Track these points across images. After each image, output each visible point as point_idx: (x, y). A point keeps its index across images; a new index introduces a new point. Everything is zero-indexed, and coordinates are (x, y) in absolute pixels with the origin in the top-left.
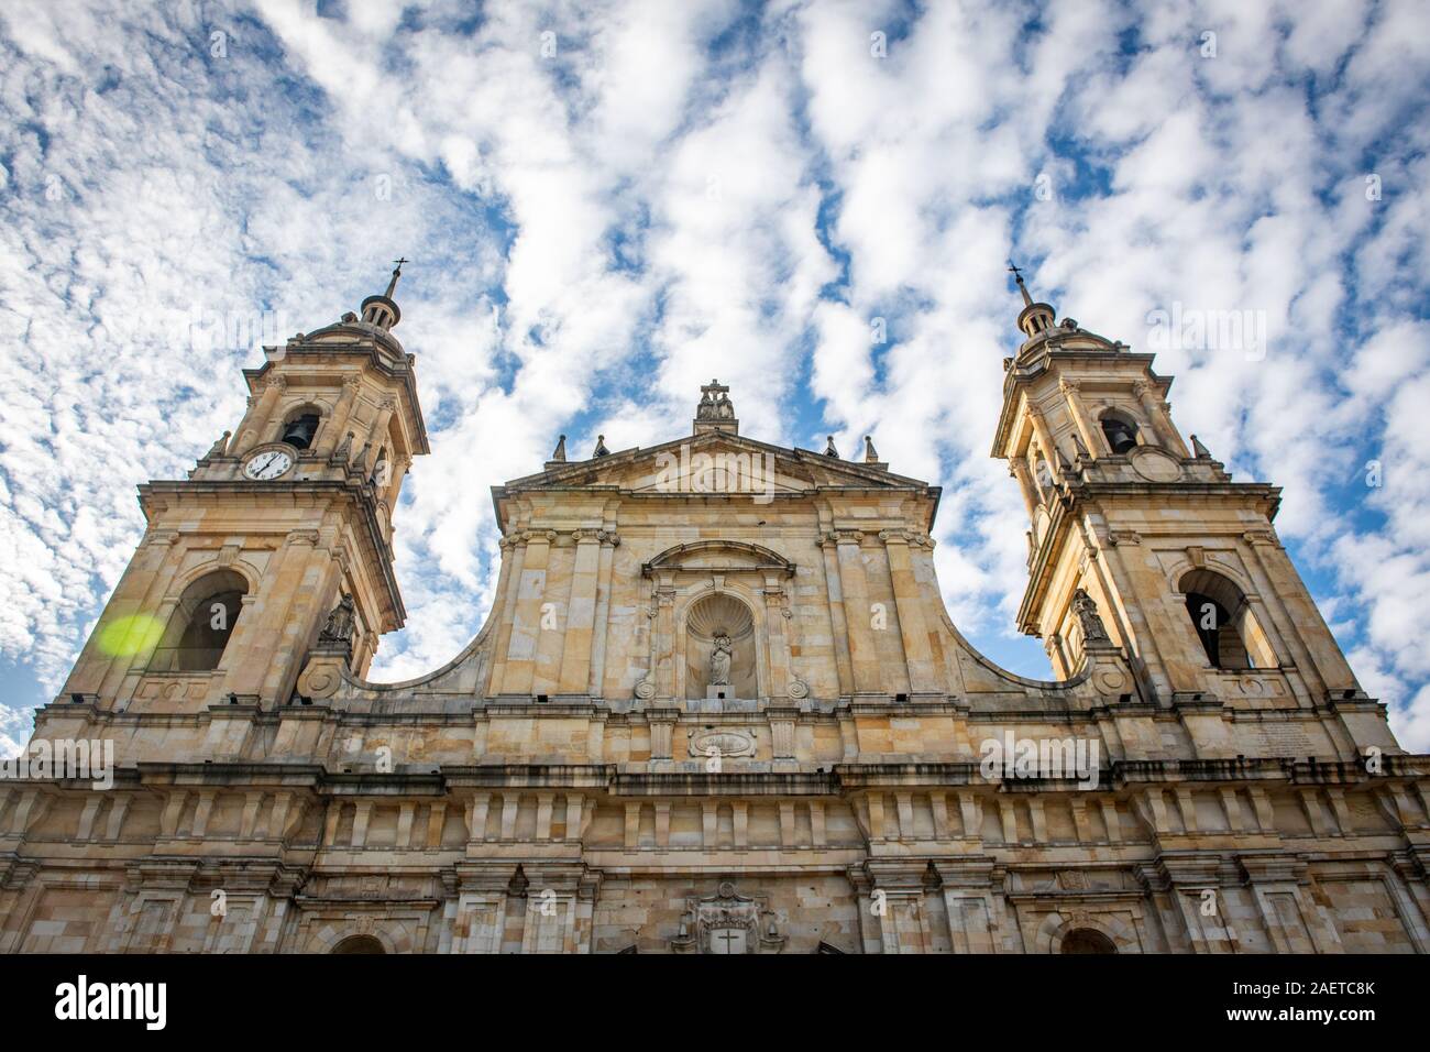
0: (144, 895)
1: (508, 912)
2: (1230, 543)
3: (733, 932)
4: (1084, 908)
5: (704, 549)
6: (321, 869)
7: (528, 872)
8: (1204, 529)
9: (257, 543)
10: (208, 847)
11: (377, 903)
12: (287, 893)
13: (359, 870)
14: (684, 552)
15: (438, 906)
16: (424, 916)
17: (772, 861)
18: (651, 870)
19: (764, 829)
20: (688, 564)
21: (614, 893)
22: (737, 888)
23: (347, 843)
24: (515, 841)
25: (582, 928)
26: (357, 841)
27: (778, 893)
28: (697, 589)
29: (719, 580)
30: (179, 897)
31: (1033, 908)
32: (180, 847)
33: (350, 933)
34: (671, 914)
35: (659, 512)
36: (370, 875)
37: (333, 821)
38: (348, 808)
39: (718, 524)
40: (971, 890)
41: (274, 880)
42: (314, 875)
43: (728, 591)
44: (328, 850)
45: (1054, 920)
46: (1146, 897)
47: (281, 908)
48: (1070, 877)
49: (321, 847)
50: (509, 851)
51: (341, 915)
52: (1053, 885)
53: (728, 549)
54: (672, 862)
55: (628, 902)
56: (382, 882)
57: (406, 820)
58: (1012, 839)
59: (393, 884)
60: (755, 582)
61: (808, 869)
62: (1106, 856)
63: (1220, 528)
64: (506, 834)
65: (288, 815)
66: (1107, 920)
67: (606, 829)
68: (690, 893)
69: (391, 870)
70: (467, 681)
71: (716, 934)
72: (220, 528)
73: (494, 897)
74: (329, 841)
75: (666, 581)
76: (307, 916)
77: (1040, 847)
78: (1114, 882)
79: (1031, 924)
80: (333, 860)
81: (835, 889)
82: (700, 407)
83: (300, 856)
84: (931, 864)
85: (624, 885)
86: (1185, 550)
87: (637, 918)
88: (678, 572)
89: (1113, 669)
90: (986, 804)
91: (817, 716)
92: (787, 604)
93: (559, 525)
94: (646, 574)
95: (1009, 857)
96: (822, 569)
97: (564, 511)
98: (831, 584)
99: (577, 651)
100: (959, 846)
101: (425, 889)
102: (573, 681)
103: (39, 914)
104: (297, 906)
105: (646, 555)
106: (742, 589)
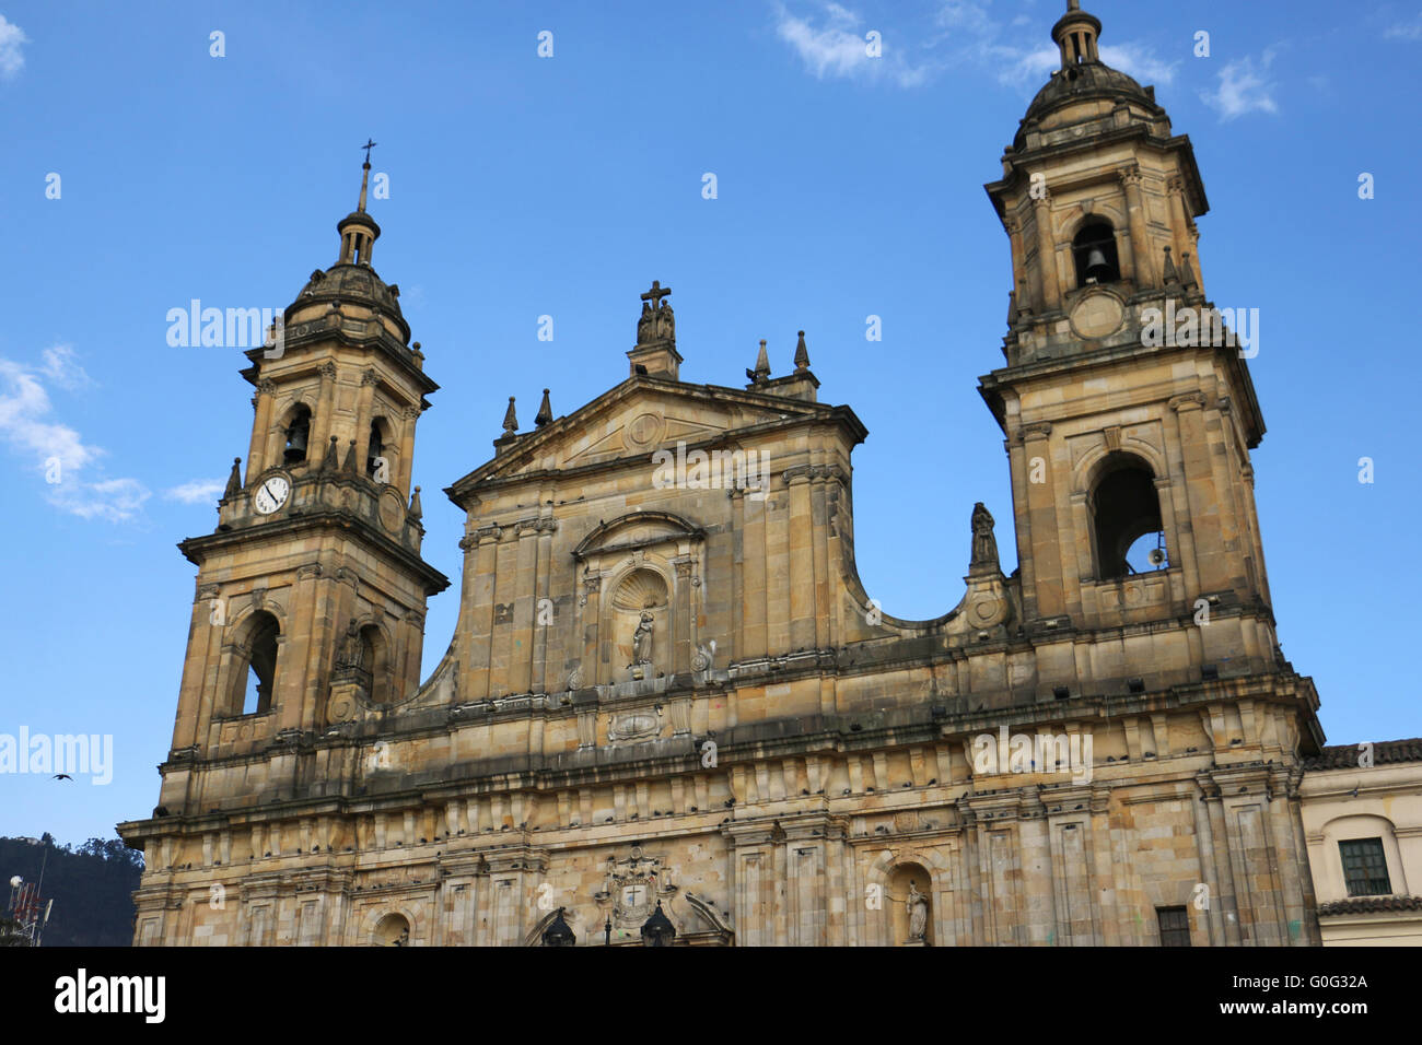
0: (252, 903)
1: (478, 889)
2: (1156, 412)
3: (638, 888)
4: (911, 844)
5: (627, 521)
6: (360, 868)
7: (488, 858)
9: (277, 581)
10: (284, 863)
11: (397, 890)
12: (341, 889)
13: (385, 865)
14: (606, 530)
15: (438, 887)
16: (430, 894)
17: (666, 827)
18: (580, 844)
19: (660, 801)
20: (620, 539)
21: (558, 863)
22: (644, 850)
23: (373, 845)
24: (478, 834)
25: (531, 895)
26: (381, 843)
27: (674, 850)
28: (621, 565)
29: (638, 555)
30: (272, 901)
31: (868, 848)
32: (266, 865)
33: (385, 913)
34: (597, 876)
35: (590, 483)
36: (392, 868)
37: (362, 830)
38: (370, 819)
39: (642, 487)
40: (809, 842)
41: (329, 881)
42: (357, 872)
43: (647, 566)
44: (363, 853)
45: (886, 856)
46: (962, 833)
47: (339, 899)
48: (904, 818)
49: (357, 852)
50: (476, 842)
51: (378, 900)
52: (889, 826)
53: (646, 518)
54: (594, 835)
55: (568, 869)
56: (402, 872)
57: (408, 824)
58: (857, 790)
59: (410, 872)
60: (668, 552)
61: (693, 831)
62: (935, 797)
64: (473, 829)
65: (329, 832)
66: (929, 853)
67: (545, 815)
68: (611, 858)
69: (406, 863)
70: (443, 693)
71: (627, 889)
72: (248, 572)
73: (467, 880)
74: (363, 846)
75: (594, 565)
76: (359, 902)
77: (880, 794)
78: (943, 818)
79: (866, 862)
80: (368, 860)
81: (714, 845)
82: (641, 323)
83: (345, 859)
84: (777, 823)
85: (565, 856)
86: (1102, 431)
87: (574, 881)
88: (603, 554)
89: (990, 597)
90: (837, 760)
91: (711, 689)
92: (698, 571)
93: (503, 519)
94: (578, 559)
95: (852, 805)
96: (731, 525)
97: (506, 502)
98: (738, 541)
99: (520, 654)
100: (803, 804)
101: (431, 874)
102: (519, 684)
103: (196, 921)
104: (349, 896)
105: (578, 536)
106: (659, 561)
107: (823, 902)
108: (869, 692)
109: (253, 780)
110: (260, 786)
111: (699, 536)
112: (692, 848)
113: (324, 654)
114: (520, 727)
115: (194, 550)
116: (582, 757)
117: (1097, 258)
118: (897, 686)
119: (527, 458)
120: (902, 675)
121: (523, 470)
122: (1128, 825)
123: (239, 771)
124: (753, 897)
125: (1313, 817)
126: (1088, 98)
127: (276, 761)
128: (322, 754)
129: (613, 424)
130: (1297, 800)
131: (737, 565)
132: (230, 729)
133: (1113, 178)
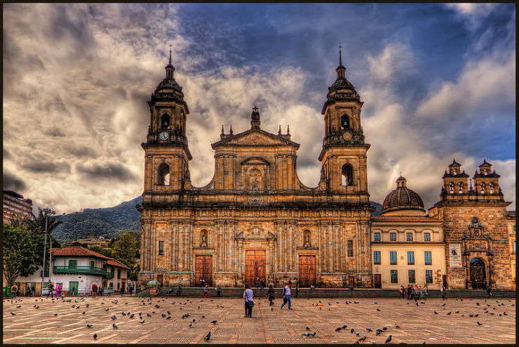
0: (172, 225)
1: (225, 227)
2: (356, 157)
4: (308, 226)
5: (253, 158)
7: (227, 221)
8: (351, 154)
9: (168, 156)
10: (179, 217)
11: (205, 225)
12: (192, 223)
13: (202, 220)
14: (249, 159)
16: (213, 226)
17: (263, 219)
18: (244, 220)
19: (261, 214)
20: (251, 162)
21: (240, 223)
23: (199, 216)
25: (235, 228)
26: (201, 215)
27: (263, 223)
28: (252, 167)
29: (255, 166)
31: (300, 226)
32: (175, 217)
35: (244, 149)
37: (197, 213)
38: (198, 211)
39: (256, 151)
40: (291, 224)
41: (190, 222)
42: (195, 221)
43: (257, 168)
44: (197, 217)
45: (303, 228)
46: (318, 225)
47: (192, 225)
48: (307, 222)
49: (195, 216)
50: (224, 218)
52: (304, 223)
53: (257, 158)
54: (248, 219)
55: (242, 224)
57: (207, 213)
58: (299, 216)
59: (208, 222)
60: (262, 166)
61: (267, 220)
62: (313, 219)
63: (355, 154)
64: (223, 215)
66: (311, 228)
67: (238, 214)
68: (251, 223)
69: (207, 220)
70: (212, 187)
71: (254, 229)
72: (160, 153)
73: (222, 225)
74: (197, 215)
75: (246, 166)
76: (196, 226)
78: (314, 223)
79: (300, 229)
80: (199, 218)
81: (272, 223)
82: (252, 115)
83: (193, 218)
84: (285, 220)
85: (242, 222)
86: (346, 158)
87: (243, 227)
88: (248, 164)
89: (324, 186)
90: (297, 211)
91: (271, 195)
92: (268, 171)
93: (225, 153)
94: (242, 164)
95: (298, 219)
96: (275, 163)
97: (225, 149)
98: (277, 167)
99: (230, 182)
100: (290, 218)
101: (212, 222)
102: (231, 188)
103: (156, 227)
104: (194, 225)
105: (242, 160)
106: (260, 168)
107: (293, 235)
108: (301, 199)
109: (167, 199)
110: (169, 201)
111: (268, 164)
112: (267, 223)
113: (182, 175)
114: (232, 197)
115: (144, 146)
116: (245, 204)
117: (345, 123)
118: (306, 199)
119: (230, 141)
120: (307, 197)
121: (229, 143)
122: (344, 227)
123: (163, 197)
124: (281, 233)
125: (372, 228)
126: (346, 88)
127: (174, 196)
128: (185, 196)
129: (248, 137)
130: (371, 226)
131: (276, 171)
132: (159, 188)
133: (351, 108)
